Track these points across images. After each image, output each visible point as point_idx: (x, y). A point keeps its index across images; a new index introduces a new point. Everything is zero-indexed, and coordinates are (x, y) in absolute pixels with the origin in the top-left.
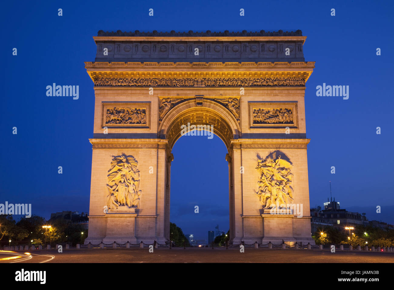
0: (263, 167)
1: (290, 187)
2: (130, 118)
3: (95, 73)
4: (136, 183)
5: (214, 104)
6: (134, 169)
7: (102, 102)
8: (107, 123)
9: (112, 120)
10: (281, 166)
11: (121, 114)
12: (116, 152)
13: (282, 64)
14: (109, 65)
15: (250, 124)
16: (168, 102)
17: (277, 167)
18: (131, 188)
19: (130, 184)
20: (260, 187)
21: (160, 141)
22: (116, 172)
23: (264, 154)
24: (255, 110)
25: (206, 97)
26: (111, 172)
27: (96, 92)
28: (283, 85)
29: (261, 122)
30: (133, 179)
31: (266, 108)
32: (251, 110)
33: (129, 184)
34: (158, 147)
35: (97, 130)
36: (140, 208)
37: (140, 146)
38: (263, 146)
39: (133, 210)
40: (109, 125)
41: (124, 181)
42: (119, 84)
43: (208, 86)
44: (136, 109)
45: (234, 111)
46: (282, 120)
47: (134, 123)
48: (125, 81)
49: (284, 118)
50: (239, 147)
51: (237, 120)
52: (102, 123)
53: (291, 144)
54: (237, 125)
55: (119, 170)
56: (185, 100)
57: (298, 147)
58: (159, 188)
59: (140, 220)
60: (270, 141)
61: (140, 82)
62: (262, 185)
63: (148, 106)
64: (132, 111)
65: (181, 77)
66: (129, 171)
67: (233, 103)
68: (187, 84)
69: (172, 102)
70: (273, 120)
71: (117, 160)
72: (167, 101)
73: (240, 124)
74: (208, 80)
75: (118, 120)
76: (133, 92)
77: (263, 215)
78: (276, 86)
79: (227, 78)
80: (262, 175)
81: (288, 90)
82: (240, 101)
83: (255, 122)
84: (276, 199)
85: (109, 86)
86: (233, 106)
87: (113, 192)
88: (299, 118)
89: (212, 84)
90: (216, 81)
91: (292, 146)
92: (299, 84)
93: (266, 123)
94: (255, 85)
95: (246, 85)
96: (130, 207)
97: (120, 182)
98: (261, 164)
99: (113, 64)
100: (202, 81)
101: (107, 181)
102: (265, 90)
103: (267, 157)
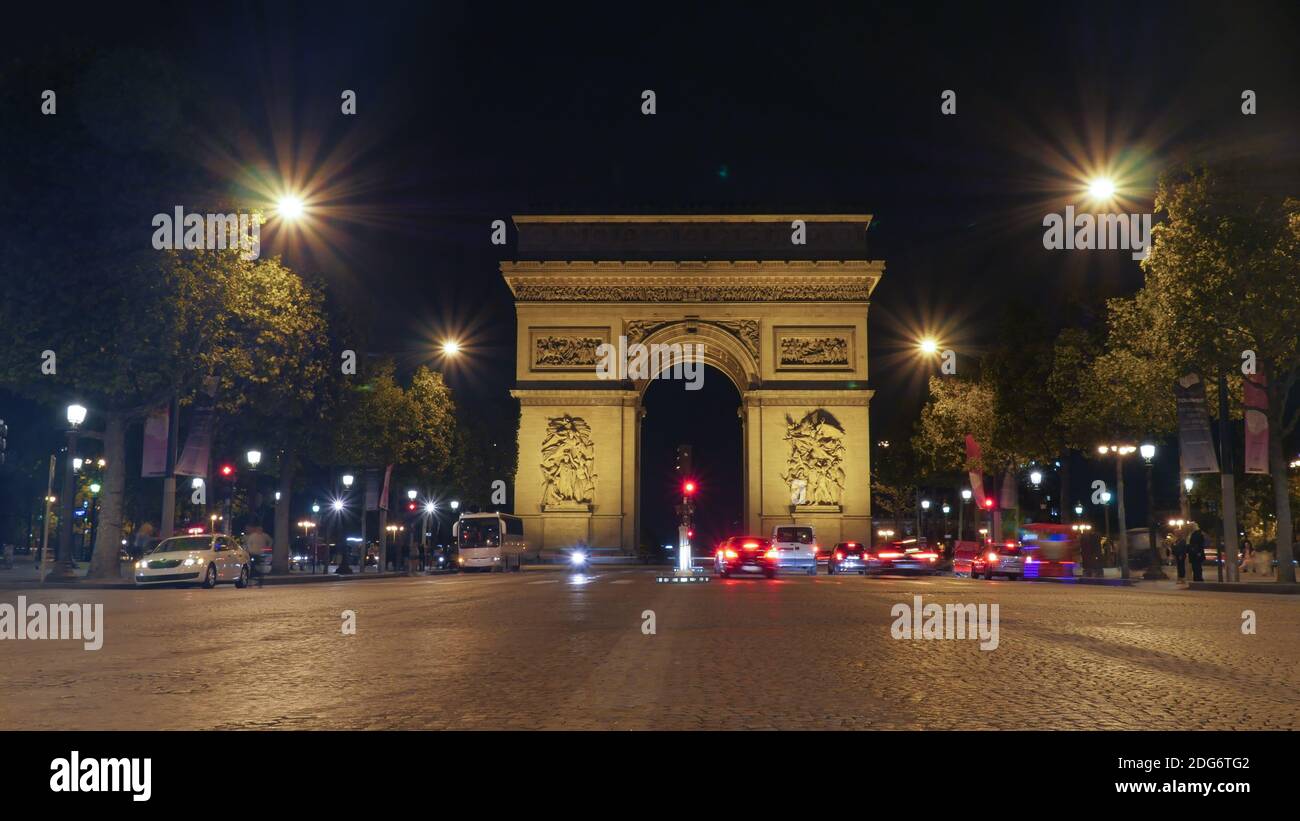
0: (797, 437)
1: (840, 469)
2: (576, 355)
3: (517, 280)
4: (588, 463)
5: (717, 330)
6: (584, 440)
7: (530, 328)
8: (538, 363)
9: (547, 358)
10: (826, 436)
11: (561, 348)
12: (556, 412)
13: (830, 265)
14: (540, 266)
15: (775, 365)
16: (638, 328)
17: (819, 438)
18: (580, 472)
19: (579, 464)
20: (790, 469)
21: (626, 394)
22: (555, 445)
23: (798, 414)
24: (784, 341)
25: (702, 319)
26: (546, 445)
27: (519, 311)
28: (830, 299)
29: (794, 362)
30: (583, 456)
31: (803, 337)
32: (778, 341)
33: (576, 465)
34: (622, 403)
35: (523, 374)
36: (595, 503)
37: (593, 402)
38: (797, 401)
39: (584, 507)
40: (541, 366)
41: (570, 461)
42: (558, 297)
43: (706, 300)
44: (585, 339)
45: (750, 342)
46: (829, 359)
47: (582, 363)
48: (567, 292)
49: (833, 355)
50: (757, 403)
51: (755, 357)
52: (531, 364)
53: (843, 398)
54: (754, 367)
55: (561, 442)
56: (668, 324)
57: (854, 403)
58: (625, 472)
59: (596, 522)
60: (808, 394)
61: (591, 293)
62: (794, 466)
63: (605, 335)
64: (579, 343)
65: (660, 285)
66: (577, 444)
67: (748, 329)
68: (670, 297)
69: (645, 328)
70: (815, 358)
71: (557, 425)
72: (636, 326)
73: (758, 364)
74: (706, 290)
75: (556, 358)
76: (581, 310)
77: (794, 516)
78: (819, 299)
79: (737, 287)
80: (794, 451)
81: (839, 306)
82: (759, 325)
83: (785, 362)
84: (815, 490)
85: (539, 300)
86: (748, 334)
87: (551, 477)
88: (858, 355)
89: (714, 295)
90: (719, 291)
91: (845, 403)
92: (858, 297)
93: (801, 363)
94: (785, 298)
95: (771, 298)
96: (579, 503)
97: (563, 461)
98: (792, 433)
99: (547, 265)
100: (695, 292)
101: (540, 458)
102: (802, 306)
103: (803, 421)
